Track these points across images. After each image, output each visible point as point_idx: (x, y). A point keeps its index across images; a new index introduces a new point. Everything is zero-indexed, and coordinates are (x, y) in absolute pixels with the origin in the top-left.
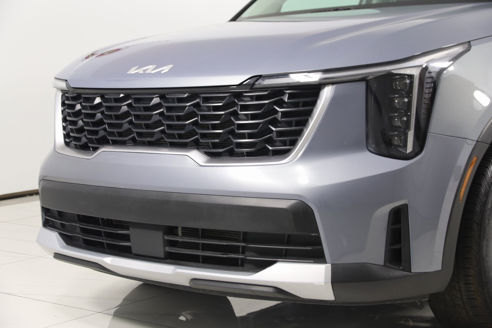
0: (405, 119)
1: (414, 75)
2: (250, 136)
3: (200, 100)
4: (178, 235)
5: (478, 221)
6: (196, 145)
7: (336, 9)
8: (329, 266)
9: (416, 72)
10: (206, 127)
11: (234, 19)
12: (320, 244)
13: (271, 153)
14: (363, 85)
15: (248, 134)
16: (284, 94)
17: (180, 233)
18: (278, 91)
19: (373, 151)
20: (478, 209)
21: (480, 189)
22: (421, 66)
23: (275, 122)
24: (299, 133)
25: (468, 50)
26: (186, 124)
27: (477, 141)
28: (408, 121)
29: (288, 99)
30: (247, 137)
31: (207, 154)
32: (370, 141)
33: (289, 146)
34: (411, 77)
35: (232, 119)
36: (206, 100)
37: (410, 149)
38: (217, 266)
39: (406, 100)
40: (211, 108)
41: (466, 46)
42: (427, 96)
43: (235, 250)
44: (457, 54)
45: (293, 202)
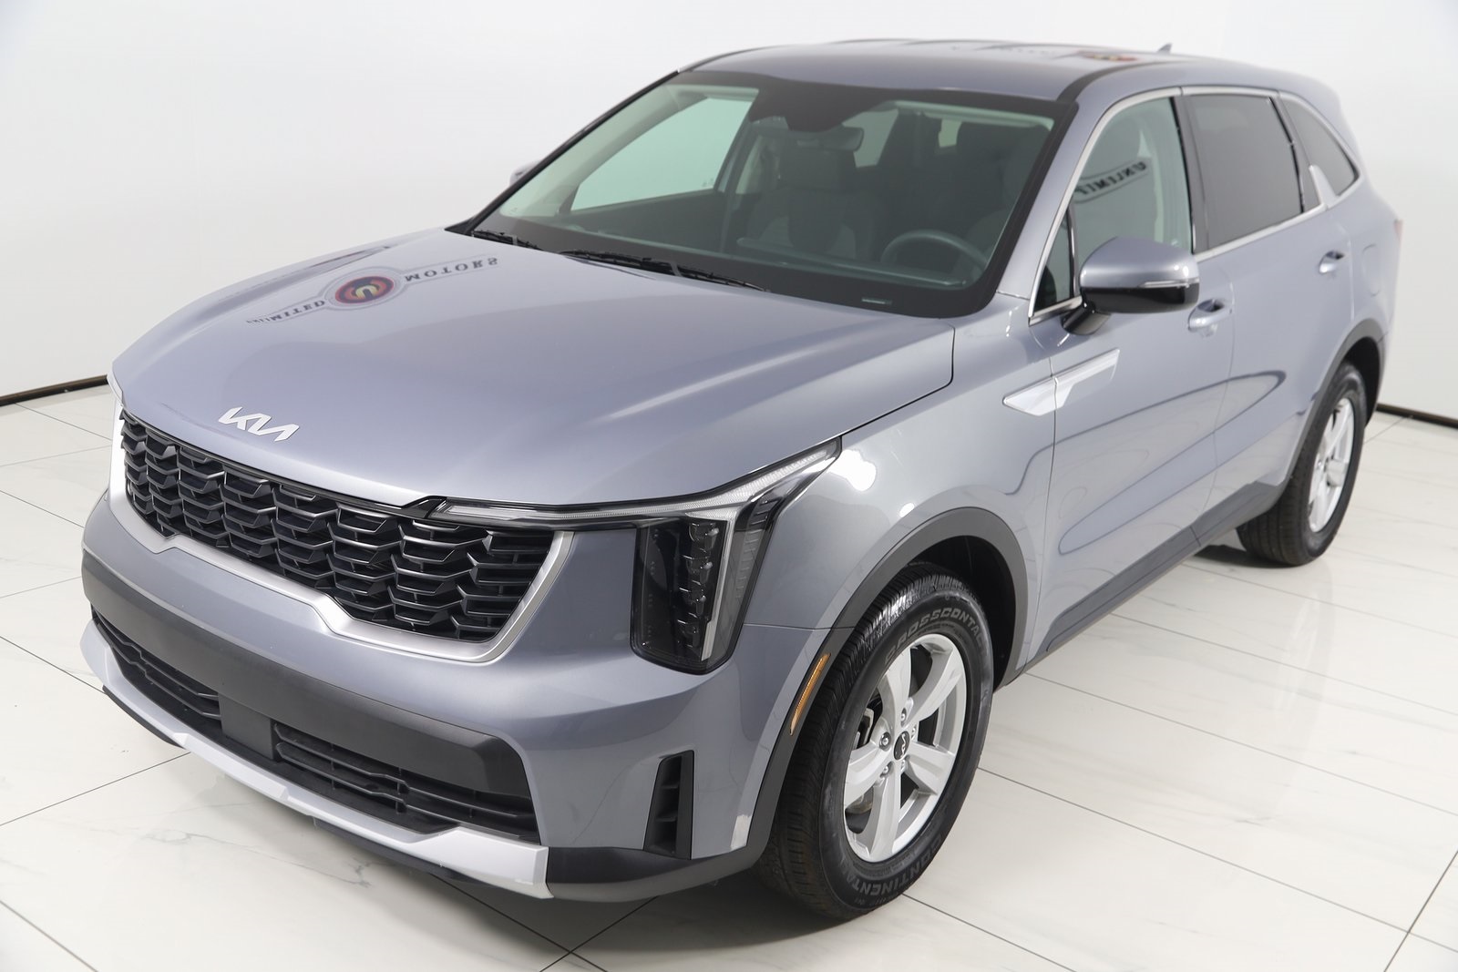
0: (704, 598)
1: (726, 524)
2: (421, 599)
3: (337, 514)
5: (821, 754)
6: (329, 588)
8: (545, 850)
10: (346, 565)
13: (457, 633)
14: (631, 537)
15: (419, 595)
16: (484, 536)
18: (477, 530)
19: (640, 652)
20: (824, 734)
21: (831, 697)
22: (742, 503)
24: (512, 607)
26: (312, 550)
27: (832, 628)
28: (710, 604)
29: (491, 547)
30: (416, 599)
31: (348, 608)
32: (637, 635)
33: (492, 627)
34: (722, 525)
35: (391, 561)
36: (348, 517)
37: (708, 652)
39: (709, 566)
40: (356, 534)
41: (833, 448)
43: (390, 785)
45: (486, 737)
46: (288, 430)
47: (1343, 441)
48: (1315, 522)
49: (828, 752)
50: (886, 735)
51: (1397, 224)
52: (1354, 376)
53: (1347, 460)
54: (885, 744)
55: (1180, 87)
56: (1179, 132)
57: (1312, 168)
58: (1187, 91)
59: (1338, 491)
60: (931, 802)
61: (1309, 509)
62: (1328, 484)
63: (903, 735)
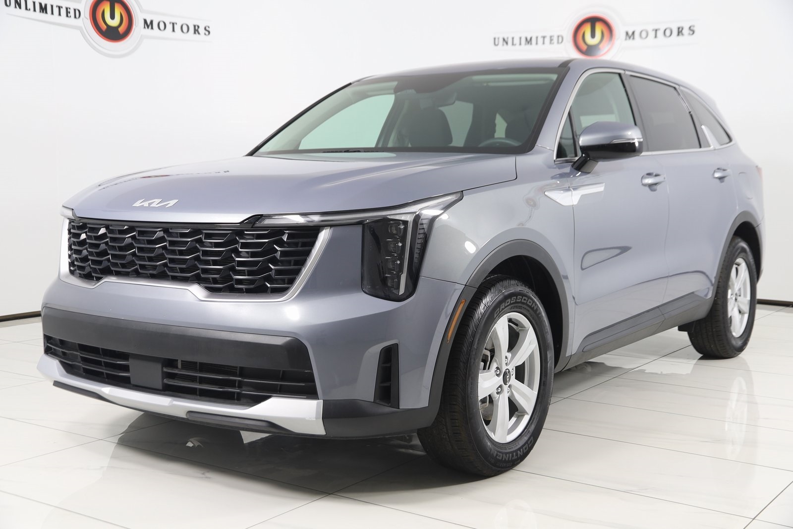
0: (399, 262)
1: (408, 221)
2: (250, 273)
3: (203, 236)
4: (177, 367)
5: (464, 360)
6: (198, 280)
7: (347, 151)
8: (321, 401)
9: (410, 218)
10: (207, 263)
11: (251, 154)
12: (313, 381)
13: (269, 290)
14: (359, 229)
15: (248, 271)
16: (284, 234)
17: (180, 366)
18: (277, 231)
19: (367, 291)
20: (465, 349)
21: (468, 330)
22: (415, 212)
23: (274, 261)
24: (297, 272)
25: (461, 199)
26: (188, 259)
27: (465, 285)
28: (402, 265)
29: (287, 239)
30: (246, 274)
31: (207, 288)
32: (365, 282)
33: (287, 284)
34: (405, 223)
35: (233, 255)
36: (209, 236)
37: (402, 291)
38: (212, 399)
39: (400, 244)
40: (213, 244)
41: (459, 195)
42: (419, 241)
43: (232, 384)
44: (450, 202)
45: (288, 339)
46: (172, 203)
47: (745, 284)
48: (734, 332)
49: (468, 359)
50: (498, 368)
51: (758, 169)
52: (743, 245)
53: (749, 298)
54: (498, 373)
55: (624, 70)
56: (626, 91)
57: (703, 127)
58: (627, 73)
59: (746, 316)
60: (526, 419)
61: (729, 321)
62: (740, 312)
63: (507, 371)
